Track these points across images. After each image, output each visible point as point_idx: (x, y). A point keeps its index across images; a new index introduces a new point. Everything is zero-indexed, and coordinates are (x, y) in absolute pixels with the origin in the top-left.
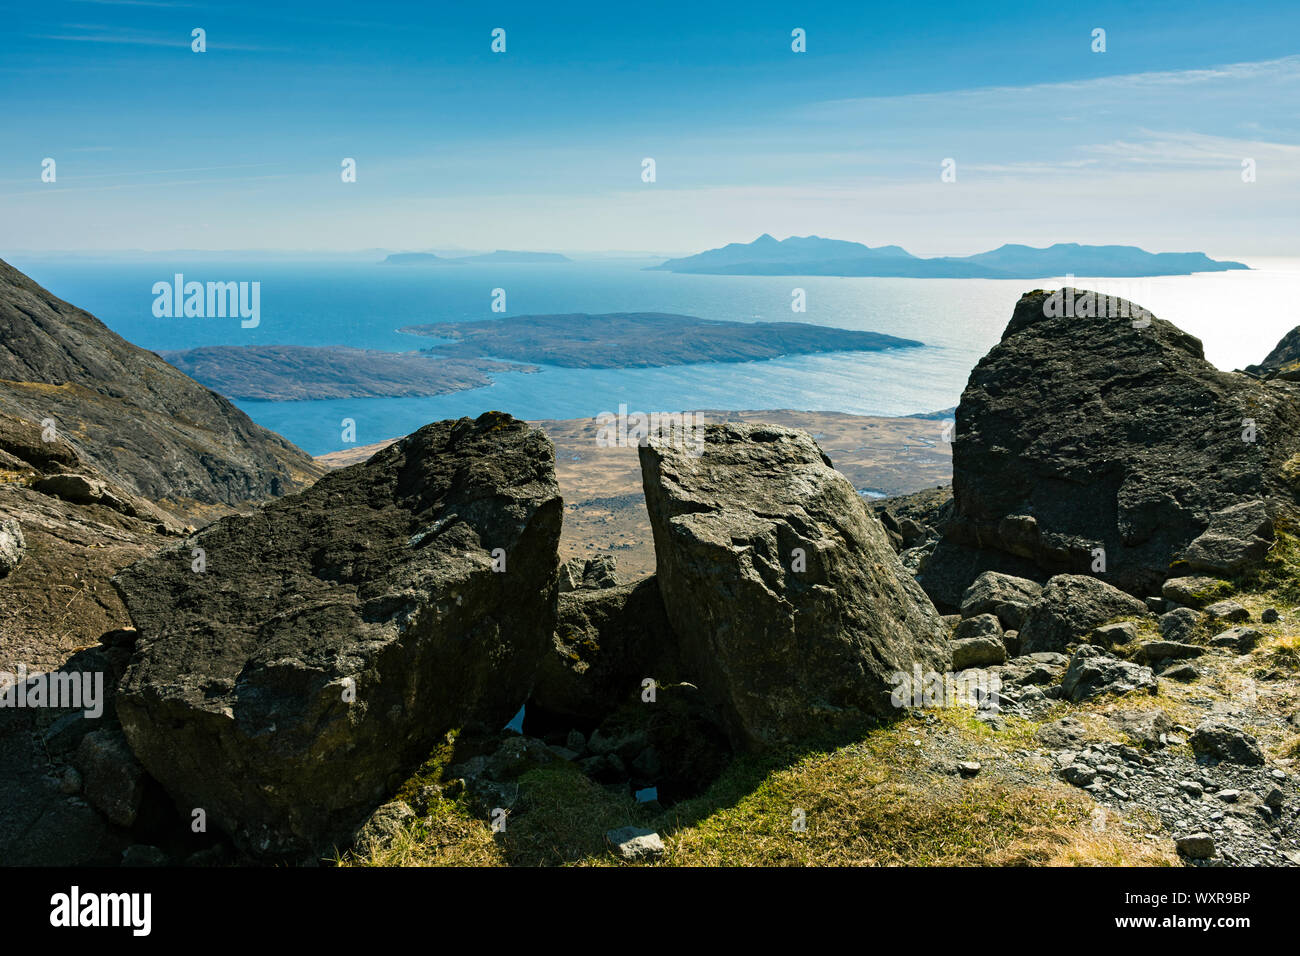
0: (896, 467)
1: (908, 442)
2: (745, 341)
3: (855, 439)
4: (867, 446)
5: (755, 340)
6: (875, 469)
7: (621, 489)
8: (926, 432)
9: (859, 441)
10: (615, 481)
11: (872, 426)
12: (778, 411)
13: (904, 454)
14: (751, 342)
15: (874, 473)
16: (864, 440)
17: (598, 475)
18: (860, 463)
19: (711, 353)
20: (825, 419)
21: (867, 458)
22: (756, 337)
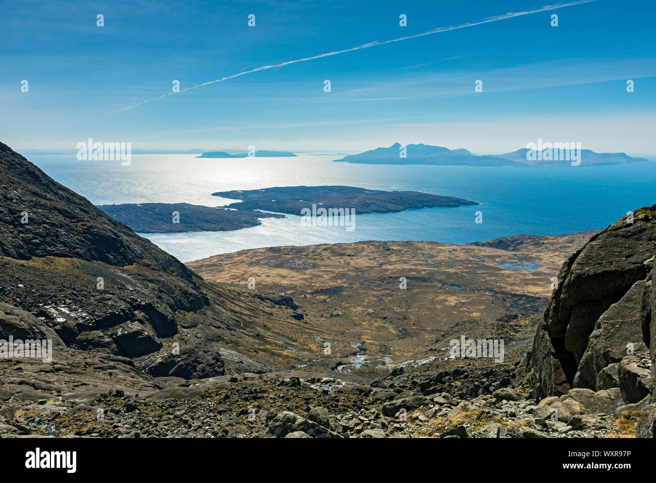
0: (466, 272)
1: (472, 259)
2: (388, 202)
3: (445, 258)
4: (451, 261)
5: (393, 201)
6: (456, 273)
7: (332, 284)
8: (481, 254)
9: (447, 258)
10: (328, 280)
11: (454, 250)
12: (407, 242)
13: (470, 266)
14: (391, 203)
15: (455, 276)
16: (450, 258)
17: (321, 276)
18: (448, 270)
19: (371, 208)
20: (430, 246)
21: (452, 268)
22: (393, 199)
